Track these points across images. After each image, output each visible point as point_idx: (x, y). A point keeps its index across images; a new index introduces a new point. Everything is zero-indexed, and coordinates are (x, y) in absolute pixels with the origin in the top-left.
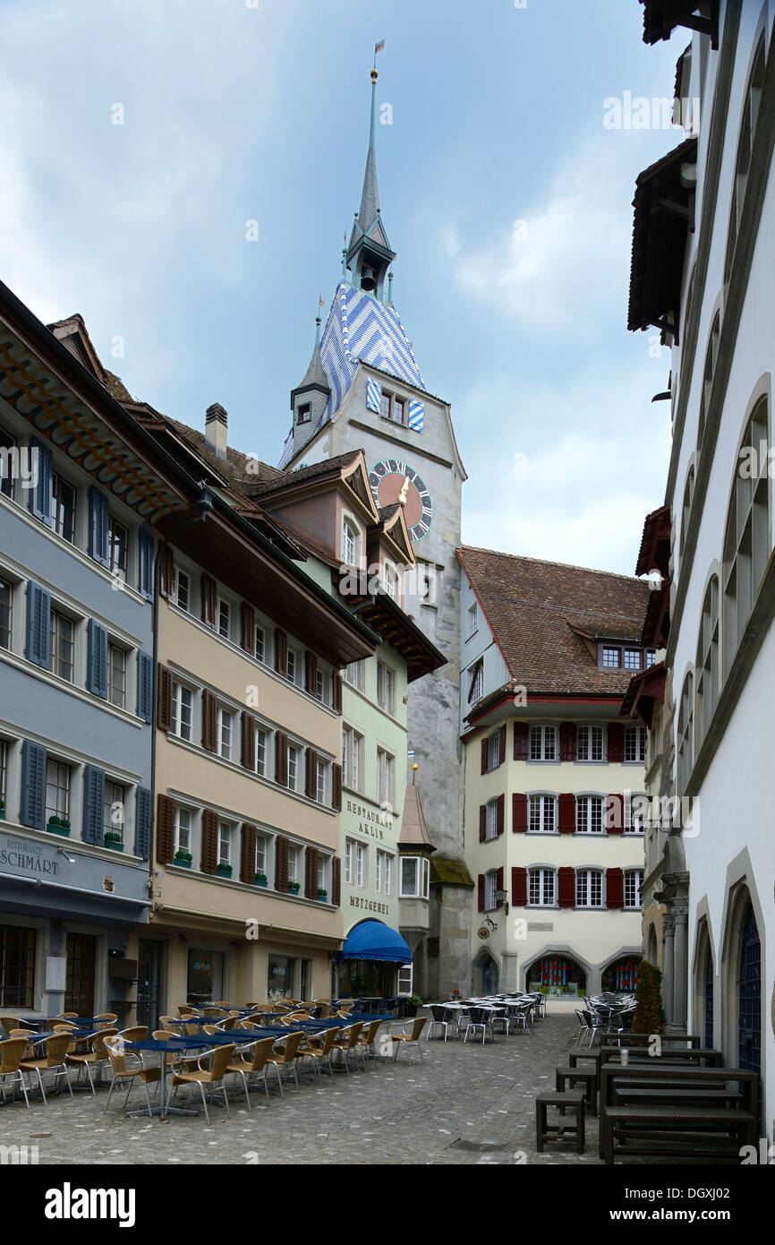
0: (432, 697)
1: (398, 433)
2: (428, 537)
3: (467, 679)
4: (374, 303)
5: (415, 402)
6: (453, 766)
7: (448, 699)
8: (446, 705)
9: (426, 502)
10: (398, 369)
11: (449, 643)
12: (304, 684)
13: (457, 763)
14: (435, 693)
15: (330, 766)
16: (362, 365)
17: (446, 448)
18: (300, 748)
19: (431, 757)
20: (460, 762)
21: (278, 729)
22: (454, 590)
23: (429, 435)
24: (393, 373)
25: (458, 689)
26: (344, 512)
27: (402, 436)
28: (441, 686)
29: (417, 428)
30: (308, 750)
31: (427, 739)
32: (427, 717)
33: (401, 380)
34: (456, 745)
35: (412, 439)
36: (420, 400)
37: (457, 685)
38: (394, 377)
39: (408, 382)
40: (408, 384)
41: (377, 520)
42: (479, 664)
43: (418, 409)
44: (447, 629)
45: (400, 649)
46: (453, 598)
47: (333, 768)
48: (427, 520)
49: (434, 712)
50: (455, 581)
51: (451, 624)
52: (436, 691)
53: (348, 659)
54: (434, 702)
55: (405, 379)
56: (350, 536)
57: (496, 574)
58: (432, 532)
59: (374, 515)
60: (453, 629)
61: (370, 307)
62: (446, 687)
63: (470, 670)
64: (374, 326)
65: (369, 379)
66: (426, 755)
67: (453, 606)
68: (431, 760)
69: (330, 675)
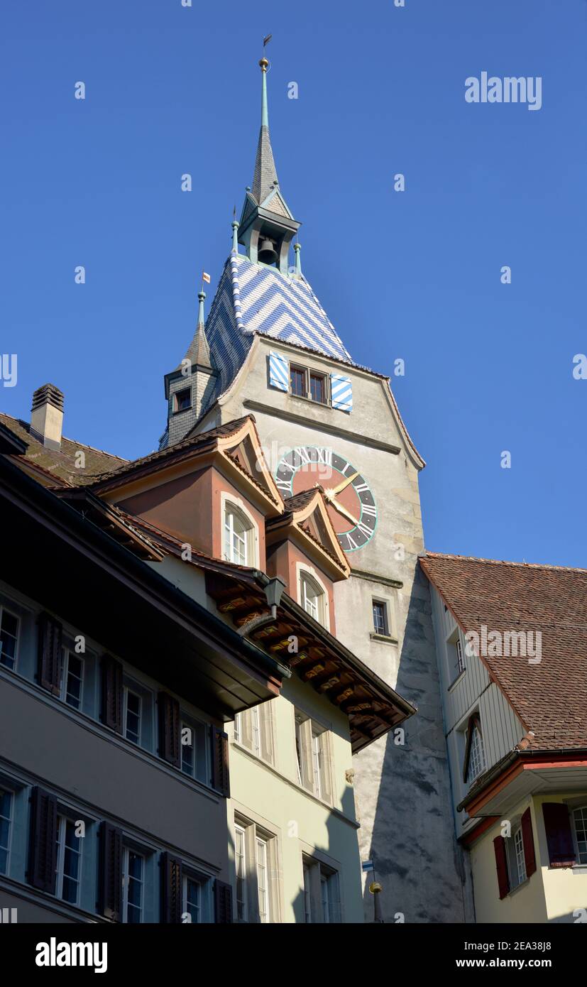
0: (402, 776)
1: (316, 414)
2: (373, 543)
3: (457, 745)
4: (276, 275)
5: (339, 377)
6: (452, 889)
7: (430, 779)
8: (428, 788)
9: (367, 498)
10: (311, 340)
11: (423, 691)
12: (155, 744)
13: (456, 881)
14: (407, 770)
15: (210, 885)
16: (260, 337)
17: (388, 430)
18: (149, 853)
19: (411, 875)
20: (463, 881)
21: (103, 819)
22: (422, 615)
23: (362, 415)
24: (304, 345)
25: (445, 761)
26: (226, 496)
27: (323, 417)
28: (416, 758)
29: (344, 407)
30: (164, 857)
31: (401, 846)
32: (397, 809)
33: (316, 353)
34: (452, 853)
35: (339, 421)
36: (346, 375)
37: (442, 755)
38: (305, 349)
39: (325, 353)
40: (326, 357)
41: (280, 508)
42: (474, 719)
43: (344, 385)
44: (416, 671)
45: (333, 695)
46: (421, 626)
47: (214, 889)
48: (370, 521)
49: (408, 800)
50: (423, 602)
51: (422, 664)
52: (410, 766)
53: (236, 704)
54: (408, 784)
55: (321, 350)
56: (238, 530)
57: (483, 586)
58: (377, 535)
59: (274, 501)
60: (427, 672)
61: (270, 280)
62: (425, 759)
63: (460, 731)
64: (277, 300)
65: (271, 353)
66: (402, 872)
67: (423, 638)
68: (410, 881)
69: (207, 732)
